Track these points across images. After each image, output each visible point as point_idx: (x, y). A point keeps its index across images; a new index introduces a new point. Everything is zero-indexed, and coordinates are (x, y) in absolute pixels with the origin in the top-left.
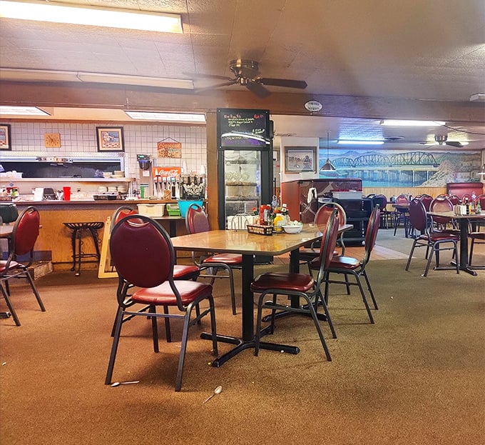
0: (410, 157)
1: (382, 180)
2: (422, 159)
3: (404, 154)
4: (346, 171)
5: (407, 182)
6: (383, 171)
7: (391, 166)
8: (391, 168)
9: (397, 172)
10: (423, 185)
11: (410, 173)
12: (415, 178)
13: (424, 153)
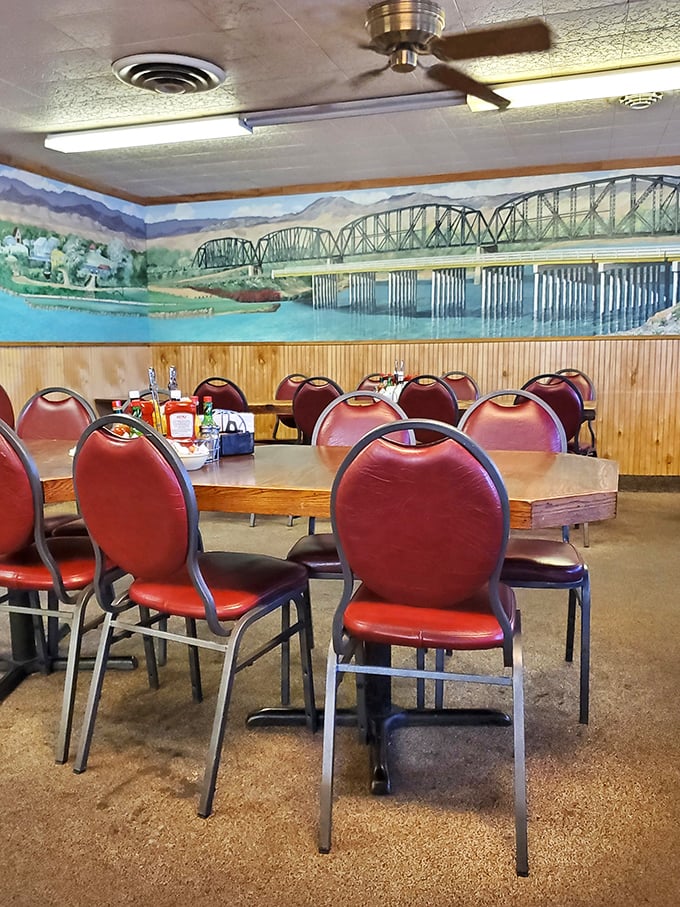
0: (583, 204)
1: (453, 311)
2: (646, 207)
3: (556, 191)
4: (308, 280)
5: (569, 315)
6: (460, 272)
7: (492, 249)
8: (494, 259)
9: (520, 273)
10: (652, 326)
11: (588, 274)
12: (609, 295)
13: (659, 180)
